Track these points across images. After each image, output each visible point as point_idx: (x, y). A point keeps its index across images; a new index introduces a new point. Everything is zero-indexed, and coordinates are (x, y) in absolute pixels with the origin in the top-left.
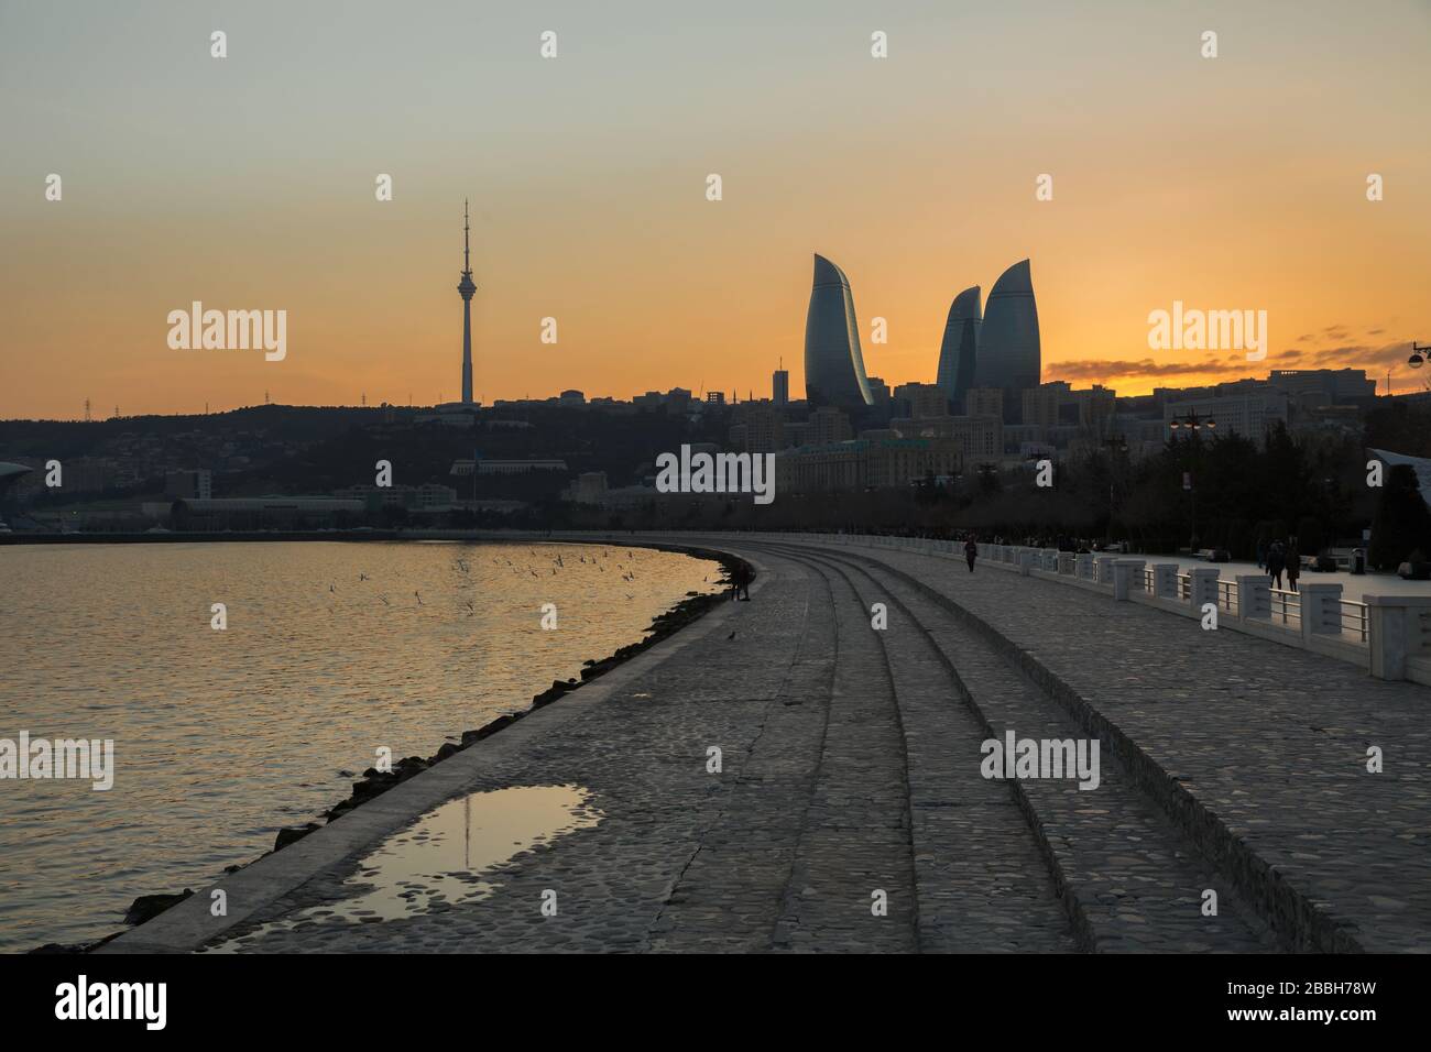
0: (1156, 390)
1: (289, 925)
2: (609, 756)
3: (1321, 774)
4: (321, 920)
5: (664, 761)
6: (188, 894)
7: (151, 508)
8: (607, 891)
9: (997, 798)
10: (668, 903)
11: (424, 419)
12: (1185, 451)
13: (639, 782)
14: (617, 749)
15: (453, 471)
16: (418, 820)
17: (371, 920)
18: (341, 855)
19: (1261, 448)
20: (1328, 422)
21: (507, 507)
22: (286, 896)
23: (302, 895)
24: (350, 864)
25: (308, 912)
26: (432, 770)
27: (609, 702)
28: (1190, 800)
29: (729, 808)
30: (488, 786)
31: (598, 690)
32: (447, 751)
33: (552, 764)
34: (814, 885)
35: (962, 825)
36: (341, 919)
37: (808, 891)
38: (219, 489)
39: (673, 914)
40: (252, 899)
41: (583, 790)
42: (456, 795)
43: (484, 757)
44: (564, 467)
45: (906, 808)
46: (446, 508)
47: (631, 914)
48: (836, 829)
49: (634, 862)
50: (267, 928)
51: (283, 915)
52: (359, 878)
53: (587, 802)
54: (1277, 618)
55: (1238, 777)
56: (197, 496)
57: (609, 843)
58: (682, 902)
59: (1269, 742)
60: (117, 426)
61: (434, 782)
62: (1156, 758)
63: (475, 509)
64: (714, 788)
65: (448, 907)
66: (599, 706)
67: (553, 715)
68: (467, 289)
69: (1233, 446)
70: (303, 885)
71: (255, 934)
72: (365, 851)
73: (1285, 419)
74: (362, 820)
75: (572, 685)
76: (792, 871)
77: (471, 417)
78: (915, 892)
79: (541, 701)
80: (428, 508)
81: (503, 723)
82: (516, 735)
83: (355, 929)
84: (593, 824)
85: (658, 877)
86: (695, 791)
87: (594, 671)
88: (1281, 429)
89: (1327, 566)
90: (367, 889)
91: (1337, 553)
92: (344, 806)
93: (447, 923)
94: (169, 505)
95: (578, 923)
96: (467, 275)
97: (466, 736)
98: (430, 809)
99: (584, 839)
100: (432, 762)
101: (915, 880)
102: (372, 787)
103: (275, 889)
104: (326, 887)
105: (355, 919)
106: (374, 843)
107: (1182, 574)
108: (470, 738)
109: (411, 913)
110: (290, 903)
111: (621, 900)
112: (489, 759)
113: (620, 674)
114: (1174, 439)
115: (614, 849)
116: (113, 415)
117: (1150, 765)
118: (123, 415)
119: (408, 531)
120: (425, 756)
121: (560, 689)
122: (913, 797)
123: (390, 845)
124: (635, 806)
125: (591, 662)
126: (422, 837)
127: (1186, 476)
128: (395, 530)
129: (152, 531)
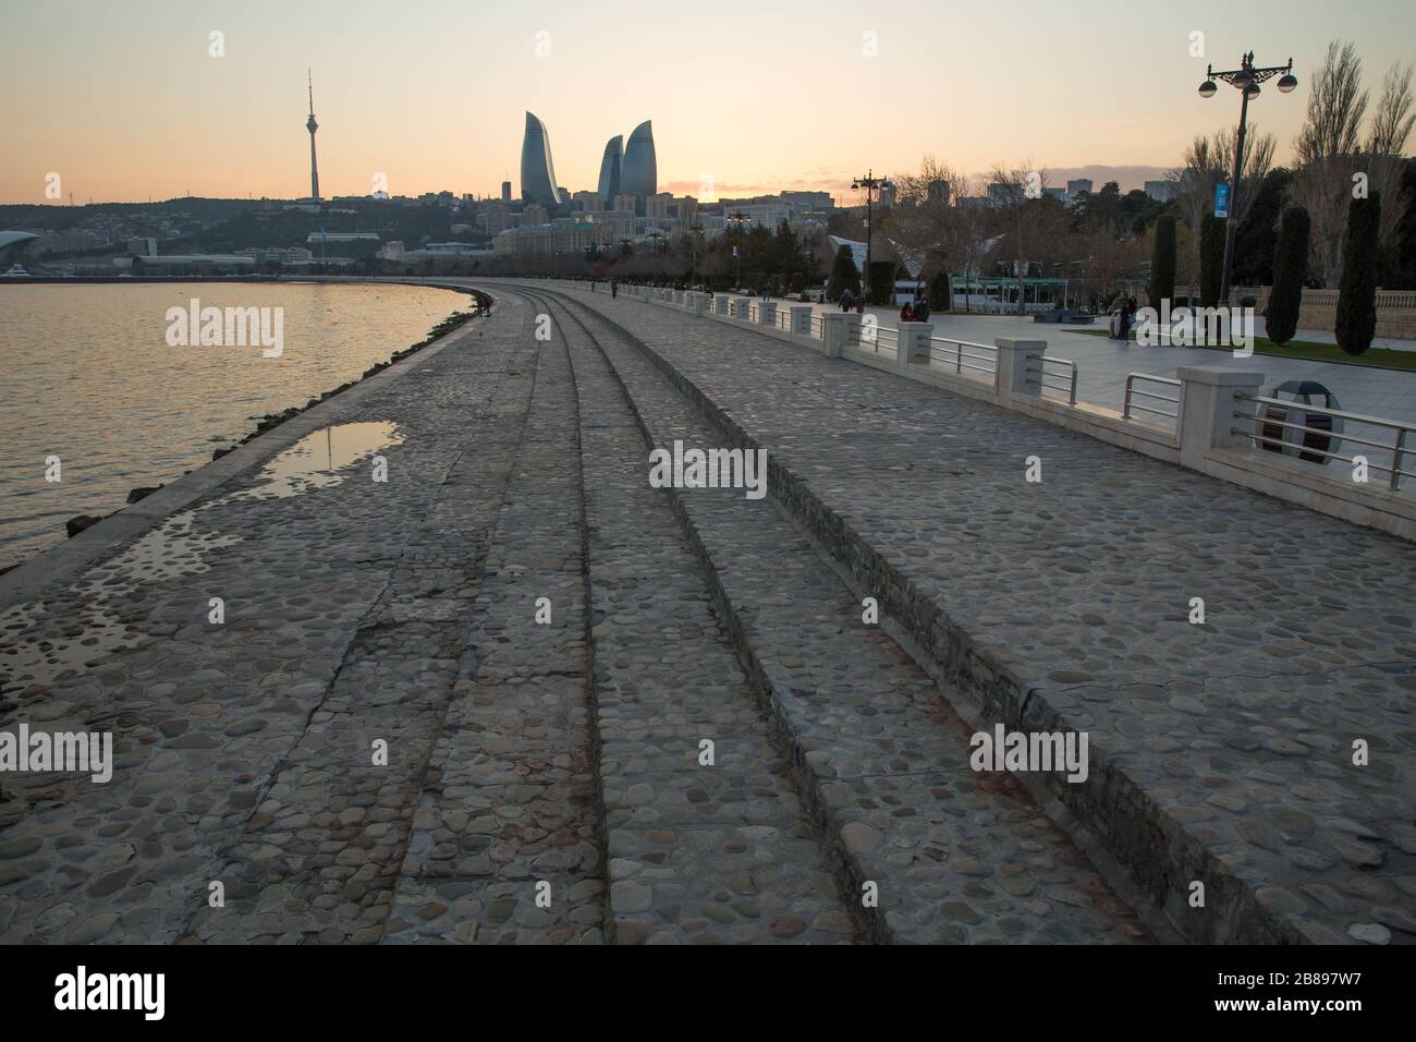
0: (720, 200)
1: (224, 501)
2: (409, 405)
3: (796, 406)
4: (242, 498)
5: (440, 407)
6: (162, 486)
7: (120, 262)
8: (409, 478)
9: (627, 423)
10: (444, 484)
11: (287, 207)
12: (734, 235)
13: (427, 419)
14: (413, 401)
15: (309, 240)
16: (297, 443)
17: (271, 498)
18: (252, 463)
19: (775, 234)
20: (810, 221)
21: (343, 262)
22: (221, 486)
23: (230, 485)
24: (258, 467)
25: (234, 494)
26: (304, 414)
27: (407, 374)
28: (729, 421)
29: (478, 432)
30: (338, 422)
31: (401, 368)
32: (312, 404)
33: (375, 410)
34: (526, 471)
35: (608, 437)
36: (254, 498)
37: (523, 475)
38: (164, 248)
39: (448, 490)
40: (201, 488)
41: (394, 424)
42: (319, 428)
43: (333, 406)
44: (377, 238)
45: (578, 430)
46: (306, 262)
47: (423, 490)
48: (539, 442)
49: (424, 463)
50: (211, 504)
51: (219, 497)
52: (264, 475)
53: (396, 430)
54: (778, 325)
55: (754, 408)
56: (148, 254)
57: (410, 453)
58: (449, 483)
59: (771, 390)
60: (92, 209)
61: (304, 422)
62: (713, 399)
63: (323, 263)
64: (469, 422)
65: (317, 490)
66: (401, 377)
67: (373, 383)
68: (312, 126)
69: (761, 232)
70: (231, 480)
71: (204, 507)
72: (266, 460)
73: (788, 217)
74: (264, 443)
75: (386, 365)
76: (514, 465)
77: (318, 208)
78: (582, 473)
79: (367, 375)
80: (295, 263)
81: (345, 387)
82: (353, 394)
83: (263, 503)
84: (400, 442)
85: (438, 470)
86: (459, 423)
87: (397, 358)
88: (785, 223)
89: (806, 299)
90: (269, 481)
91: (811, 292)
92: (252, 436)
93: (317, 499)
94: (129, 261)
95: (394, 496)
96: (312, 117)
97: (324, 395)
98: (304, 436)
99: (395, 451)
100: (303, 410)
101: (582, 467)
102: (269, 424)
103: (214, 482)
104: (244, 480)
105: (263, 498)
106: (272, 455)
107: (731, 301)
108: (325, 396)
109: (295, 493)
110: (223, 489)
111: (418, 483)
112: (338, 408)
113: (414, 359)
114: (729, 227)
115: (413, 456)
116: (89, 203)
117: (709, 403)
118: (95, 202)
119: (283, 276)
120: (300, 407)
121: (379, 368)
122: (582, 423)
123: (281, 456)
124: (424, 433)
125: (396, 353)
126: (300, 452)
127: (735, 248)
128: (275, 276)
129: (122, 276)
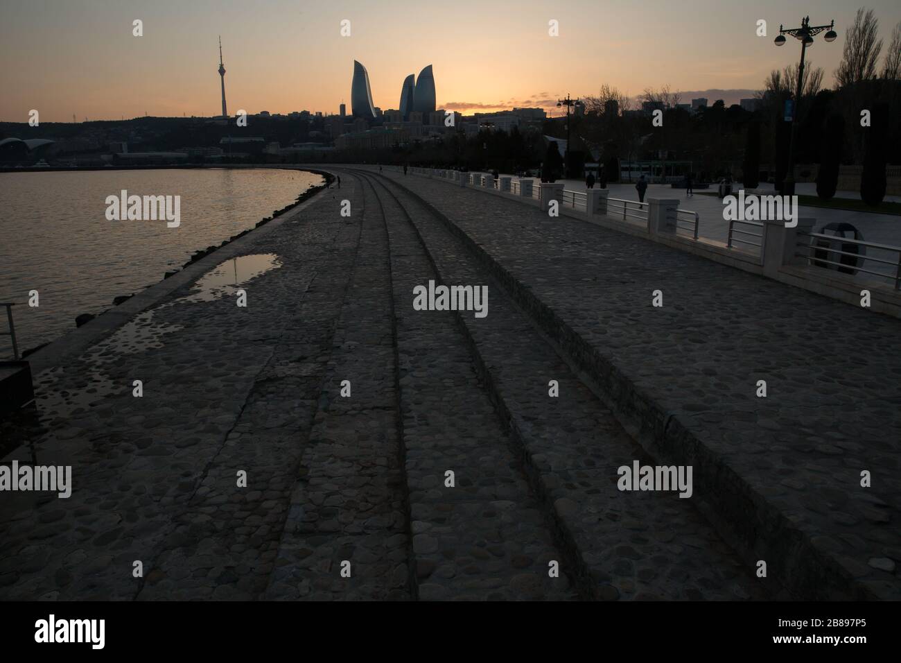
0: (475, 114)
1: (171, 304)
2: (284, 243)
3: (524, 241)
4: (183, 302)
5: (304, 244)
6: (133, 295)
7: (105, 157)
8: (285, 289)
9: (419, 253)
10: (307, 292)
11: (207, 122)
12: (484, 135)
13: (295, 252)
14: (287, 241)
15: (221, 142)
16: (216, 267)
17: (201, 302)
18: (189, 280)
19: (509, 135)
20: (531, 126)
21: (242, 156)
22: (170, 294)
23: (175, 294)
24: (192, 283)
25: (178, 300)
26: (220, 250)
27: (283, 225)
28: (483, 251)
29: (328, 260)
30: (241, 255)
31: (279, 221)
32: (225, 243)
33: (263, 247)
34: (357, 284)
35: (408, 262)
36: (190, 302)
37: (355, 286)
38: (131, 149)
39: (308, 296)
40: (158, 296)
41: (275, 255)
42: (229, 258)
43: (238, 245)
44: (263, 140)
45: (389, 258)
46: (219, 156)
47: (294, 296)
48: (364, 265)
49: (294, 279)
50: (164, 306)
51: (169, 301)
52: (196, 288)
53: (277, 259)
54: (513, 192)
55: (498, 243)
56: (122, 152)
57: (286, 273)
58: (311, 291)
59: (507, 231)
60: (87, 125)
61: (220, 254)
62: (472, 238)
63: (230, 156)
64: (322, 253)
65: (229, 296)
66: (279, 226)
67: (262, 230)
68: (222, 71)
69: (500, 133)
70: (175, 291)
71: (160, 308)
72: (197, 278)
73: (517, 124)
74: (195, 268)
75: (269, 219)
76: (350, 279)
77: (227, 122)
78: (392, 284)
79: (258, 225)
80: (213, 156)
81: (245, 233)
82: (248, 237)
83: (196, 305)
84: (279, 266)
85: (303, 283)
86: (316, 254)
87: (277, 214)
88: (516, 128)
89: (529, 175)
90: (199, 291)
91: (532, 171)
92: (188, 264)
93: (228, 302)
94: (111, 156)
95: (275, 300)
96: (222, 66)
97: (232, 238)
98: (220, 263)
99: (276, 272)
100: (219, 247)
101: (391, 280)
102: (199, 256)
103: (165, 292)
104: (184, 291)
105: (196, 302)
106: (201, 275)
107: (483, 177)
108: (233, 239)
109: (215, 299)
110: (171, 297)
111: (291, 292)
112: (241, 246)
113: (287, 215)
114: (481, 130)
115: (287, 275)
116: (85, 121)
117: (470, 240)
118: (89, 120)
119: (205, 165)
120: (217, 245)
121: (265, 221)
122: (392, 254)
123: (206, 276)
124: (294, 260)
125: (276, 211)
126: (217, 273)
127: (485, 144)
128: (200, 164)
129: (106, 166)
